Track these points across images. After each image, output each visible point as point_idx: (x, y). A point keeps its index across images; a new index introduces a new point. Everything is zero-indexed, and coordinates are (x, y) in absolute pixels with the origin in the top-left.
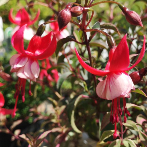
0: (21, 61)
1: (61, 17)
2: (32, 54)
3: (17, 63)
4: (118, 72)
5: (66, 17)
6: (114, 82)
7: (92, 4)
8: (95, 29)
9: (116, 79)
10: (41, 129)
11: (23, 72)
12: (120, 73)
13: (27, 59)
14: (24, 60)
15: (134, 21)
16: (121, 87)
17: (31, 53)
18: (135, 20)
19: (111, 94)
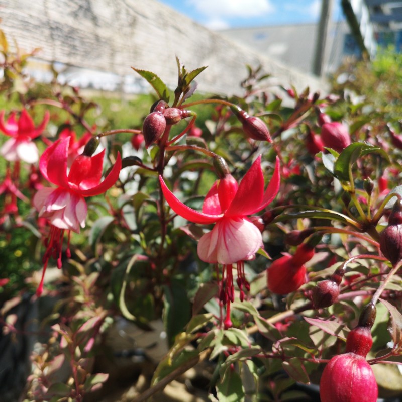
0: (60, 198)
1: (152, 125)
2: (76, 186)
3: (53, 202)
4: (238, 218)
5: (160, 125)
6: (233, 234)
7: (183, 104)
8: (181, 145)
9: (236, 229)
10: (55, 313)
11: (62, 218)
12: (241, 220)
13: (68, 196)
14: (64, 197)
15: (259, 134)
16: (247, 243)
17: (74, 186)
18: (261, 133)
19: (229, 254)
